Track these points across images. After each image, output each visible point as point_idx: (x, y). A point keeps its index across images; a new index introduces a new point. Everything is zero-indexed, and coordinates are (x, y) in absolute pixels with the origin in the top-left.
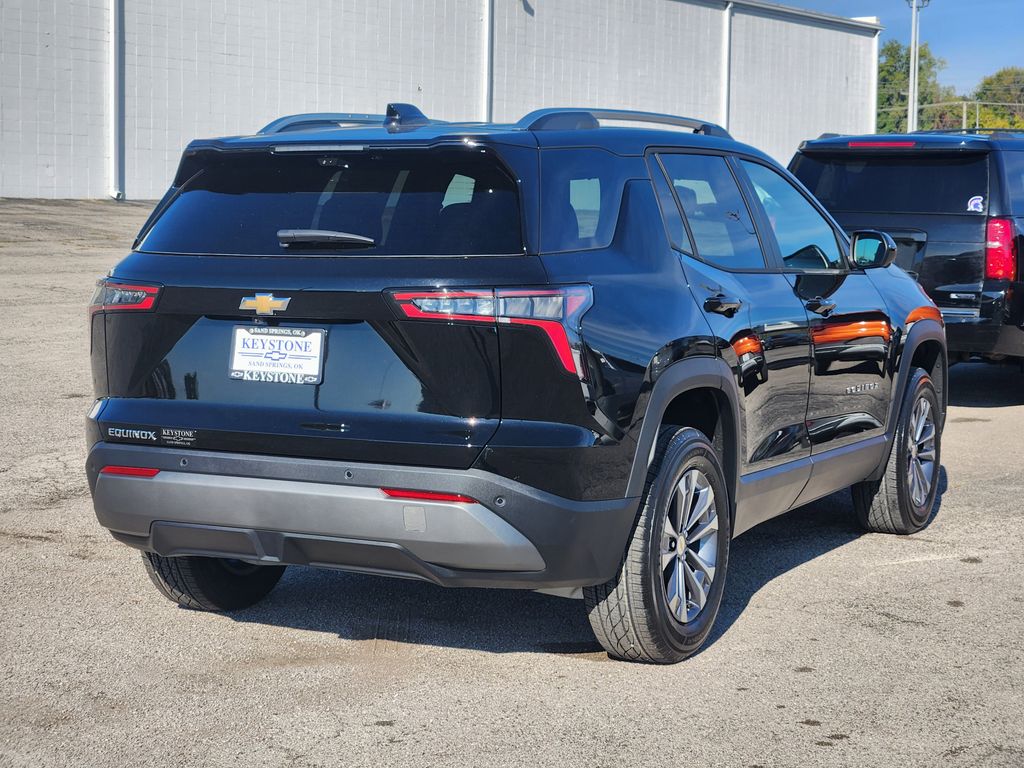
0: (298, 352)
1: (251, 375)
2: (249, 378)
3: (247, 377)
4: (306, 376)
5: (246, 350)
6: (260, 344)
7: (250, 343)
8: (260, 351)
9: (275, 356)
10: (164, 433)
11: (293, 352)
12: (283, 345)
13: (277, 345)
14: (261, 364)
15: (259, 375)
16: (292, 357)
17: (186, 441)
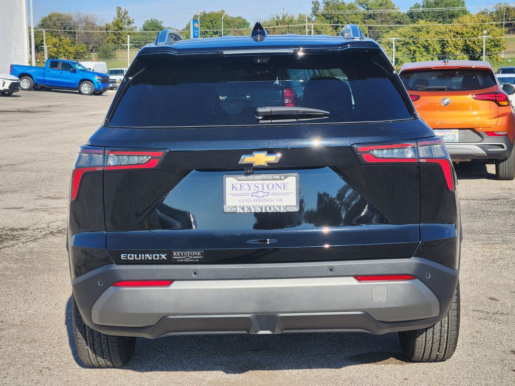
0: (279, 190)
1: (243, 209)
2: (242, 211)
3: (239, 210)
4: (287, 206)
5: (235, 192)
6: (246, 187)
7: (238, 187)
8: (247, 191)
9: (260, 194)
10: (175, 254)
11: (274, 191)
12: (265, 186)
13: (260, 187)
14: (249, 201)
15: (249, 208)
16: (273, 194)
17: (194, 259)
